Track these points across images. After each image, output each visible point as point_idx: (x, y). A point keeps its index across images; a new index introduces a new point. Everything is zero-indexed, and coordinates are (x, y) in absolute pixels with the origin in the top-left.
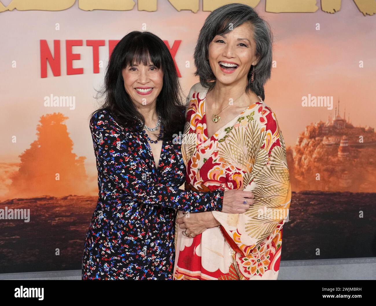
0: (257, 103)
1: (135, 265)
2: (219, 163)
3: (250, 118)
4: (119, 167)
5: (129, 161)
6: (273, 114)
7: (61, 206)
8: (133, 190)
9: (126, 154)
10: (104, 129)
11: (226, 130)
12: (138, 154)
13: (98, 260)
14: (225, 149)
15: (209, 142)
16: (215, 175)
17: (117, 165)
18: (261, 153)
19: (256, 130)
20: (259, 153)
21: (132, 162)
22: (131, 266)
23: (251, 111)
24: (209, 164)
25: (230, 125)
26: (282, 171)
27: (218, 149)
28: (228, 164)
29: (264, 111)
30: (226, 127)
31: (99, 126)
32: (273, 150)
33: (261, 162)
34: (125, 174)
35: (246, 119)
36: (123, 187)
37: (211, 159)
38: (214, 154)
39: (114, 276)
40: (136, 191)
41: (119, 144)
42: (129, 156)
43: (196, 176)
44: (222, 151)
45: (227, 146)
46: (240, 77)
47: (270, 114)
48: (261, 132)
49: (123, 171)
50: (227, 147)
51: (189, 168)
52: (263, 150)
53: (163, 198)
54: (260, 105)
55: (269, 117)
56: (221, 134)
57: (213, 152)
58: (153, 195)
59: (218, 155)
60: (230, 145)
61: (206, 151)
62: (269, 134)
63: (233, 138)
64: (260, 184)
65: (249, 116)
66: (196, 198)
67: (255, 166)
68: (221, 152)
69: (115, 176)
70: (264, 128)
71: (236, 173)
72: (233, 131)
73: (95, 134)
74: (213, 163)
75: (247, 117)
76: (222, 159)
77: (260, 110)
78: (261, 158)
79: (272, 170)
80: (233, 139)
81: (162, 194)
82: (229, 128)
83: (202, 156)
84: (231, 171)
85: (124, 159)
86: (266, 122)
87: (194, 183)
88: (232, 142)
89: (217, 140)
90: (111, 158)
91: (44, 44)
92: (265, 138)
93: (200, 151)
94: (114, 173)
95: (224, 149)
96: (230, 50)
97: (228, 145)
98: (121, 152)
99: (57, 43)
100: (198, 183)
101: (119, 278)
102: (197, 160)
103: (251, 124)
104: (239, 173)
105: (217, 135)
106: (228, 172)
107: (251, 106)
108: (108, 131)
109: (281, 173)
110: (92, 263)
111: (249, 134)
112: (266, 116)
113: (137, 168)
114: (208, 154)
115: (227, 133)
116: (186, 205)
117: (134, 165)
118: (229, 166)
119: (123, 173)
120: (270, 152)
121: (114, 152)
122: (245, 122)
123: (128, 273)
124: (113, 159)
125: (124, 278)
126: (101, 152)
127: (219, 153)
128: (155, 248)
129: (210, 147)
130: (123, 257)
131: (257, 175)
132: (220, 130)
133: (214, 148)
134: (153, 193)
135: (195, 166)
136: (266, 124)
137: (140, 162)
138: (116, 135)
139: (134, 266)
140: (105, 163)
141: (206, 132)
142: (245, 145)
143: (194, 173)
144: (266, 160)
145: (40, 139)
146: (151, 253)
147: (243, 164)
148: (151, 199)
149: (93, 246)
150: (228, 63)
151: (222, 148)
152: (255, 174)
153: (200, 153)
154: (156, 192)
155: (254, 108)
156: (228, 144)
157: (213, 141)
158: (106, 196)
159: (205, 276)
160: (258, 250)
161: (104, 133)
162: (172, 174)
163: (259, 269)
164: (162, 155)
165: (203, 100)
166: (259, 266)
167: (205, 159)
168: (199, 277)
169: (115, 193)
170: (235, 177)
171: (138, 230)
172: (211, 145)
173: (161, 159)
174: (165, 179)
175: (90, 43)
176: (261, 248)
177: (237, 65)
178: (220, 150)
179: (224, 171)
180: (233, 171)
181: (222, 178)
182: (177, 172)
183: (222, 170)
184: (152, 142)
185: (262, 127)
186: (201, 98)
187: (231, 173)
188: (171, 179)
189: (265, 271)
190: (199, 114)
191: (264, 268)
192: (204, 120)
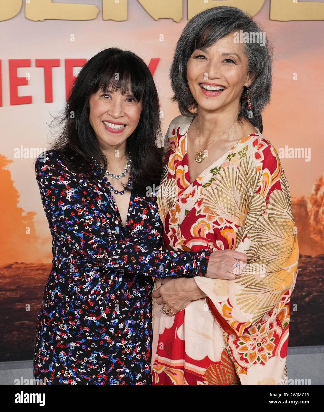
0: (251, 135)
1: (100, 353)
2: (204, 214)
3: (243, 154)
4: (71, 222)
5: (83, 214)
6: (272, 149)
8: (91, 251)
9: (79, 206)
10: (49, 175)
11: (212, 171)
12: (96, 206)
13: (52, 347)
14: (212, 196)
15: (190, 188)
16: (200, 230)
17: (68, 220)
18: (256, 199)
19: (250, 169)
20: (253, 200)
21: (87, 215)
22: (94, 355)
23: (243, 145)
24: (192, 217)
25: (217, 164)
26: (284, 224)
27: (203, 196)
28: (215, 215)
29: (260, 144)
30: (212, 167)
31: (44, 171)
32: (272, 195)
33: (256, 211)
34: (78, 231)
35: (238, 156)
36: (78, 248)
37: (194, 210)
38: (198, 203)
39: (73, 368)
40: (94, 251)
41: (70, 193)
42: (83, 209)
43: (176, 234)
44: (208, 199)
45: (213, 191)
47: (268, 149)
48: (256, 172)
49: (77, 228)
50: (214, 194)
51: (167, 224)
52: (259, 195)
54: (256, 137)
55: (267, 152)
56: (205, 177)
57: (196, 201)
58: (117, 255)
59: (203, 205)
60: (218, 190)
61: (187, 199)
62: (266, 174)
63: (222, 181)
64: (256, 241)
65: (241, 151)
66: (172, 257)
67: (249, 217)
68: (206, 200)
69: (66, 234)
70: (260, 166)
71: (226, 227)
72: (221, 171)
73: (40, 183)
74: (197, 215)
75: (239, 153)
76: (207, 209)
77: (255, 143)
78: (256, 206)
79: (271, 222)
80: (221, 183)
81: (128, 253)
82: (216, 168)
83: (183, 207)
84: (219, 225)
85: (76, 212)
86: (263, 158)
87: (174, 243)
88: (220, 186)
89: (201, 185)
90: (60, 212)
92: (261, 179)
93: (180, 200)
94: (66, 231)
95: (210, 196)
97: (216, 191)
98: (72, 203)
100: (179, 243)
101: (79, 370)
102: (177, 213)
103: (244, 163)
104: (230, 228)
105: (200, 179)
106: (216, 226)
107: (244, 139)
108: (55, 178)
109: (284, 226)
110: (44, 352)
111: (242, 175)
112: (263, 151)
113: (95, 223)
114: (190, 204)
115: (214, 174)
116: (159, 267)
117: (90, 219)
118: (216, 218)
119: (76, 230)
120: (267, 198)
121: (64, 204)
122: (236, 160)
123: (91, 364)
124: (63, 213)
125: (86, 370)
126: (49, 205)
127: (204, 201)
128: (126, 330)
129: (193, 194)
130: (84, 344)
131: (251, 229)
132: (204, 172)
133: (198, 196)
134: (117, 252)
135: (174, 221)
136: (262, 162)
137: (99, 216)
138: (65, 183)
139: (99, 355)
140: (54, 219)
141: (187, 176)
142: (237, 190)
143: (174, 230)
144: (263, 208)
146: (121, 338)
147: (235, 216)
148: (114, 260)
149: (45, 329)
151: (208, 194)
152: (249, 228)
153: (180, 204)
154: (120, 251)
155: (248, 141)
156: (214, 189)
157: (196, 186)
159: (189, 366)
160: (257, 330)
161: (50, 180)
162: (144, 234)
163: (260, 356)
164: (131, 209)
165: (184, 135)
166: (259, 351)
167: (187, 211)
168: (182, 368)
169: (71, 259)
170: (225, 233)
171: (101, 308)
172: (194, 192)
173: (129, 214)
174: (135, 240)
175: (40, 63)
176: (262, 327)
177: (224, 87)
178: (206, 198)
179: (212, 224)
180: (223, 225)
181: (209, 235)
182: (151, 230)
183: (209, 224)
184: (117, 192)
185: (258, 165)
186: (182, 133)
187: (219, 227)
188: (143, 241)
189: (269, 358)
190: (179, 154)
191: (267, 354)
192: (185, 162)
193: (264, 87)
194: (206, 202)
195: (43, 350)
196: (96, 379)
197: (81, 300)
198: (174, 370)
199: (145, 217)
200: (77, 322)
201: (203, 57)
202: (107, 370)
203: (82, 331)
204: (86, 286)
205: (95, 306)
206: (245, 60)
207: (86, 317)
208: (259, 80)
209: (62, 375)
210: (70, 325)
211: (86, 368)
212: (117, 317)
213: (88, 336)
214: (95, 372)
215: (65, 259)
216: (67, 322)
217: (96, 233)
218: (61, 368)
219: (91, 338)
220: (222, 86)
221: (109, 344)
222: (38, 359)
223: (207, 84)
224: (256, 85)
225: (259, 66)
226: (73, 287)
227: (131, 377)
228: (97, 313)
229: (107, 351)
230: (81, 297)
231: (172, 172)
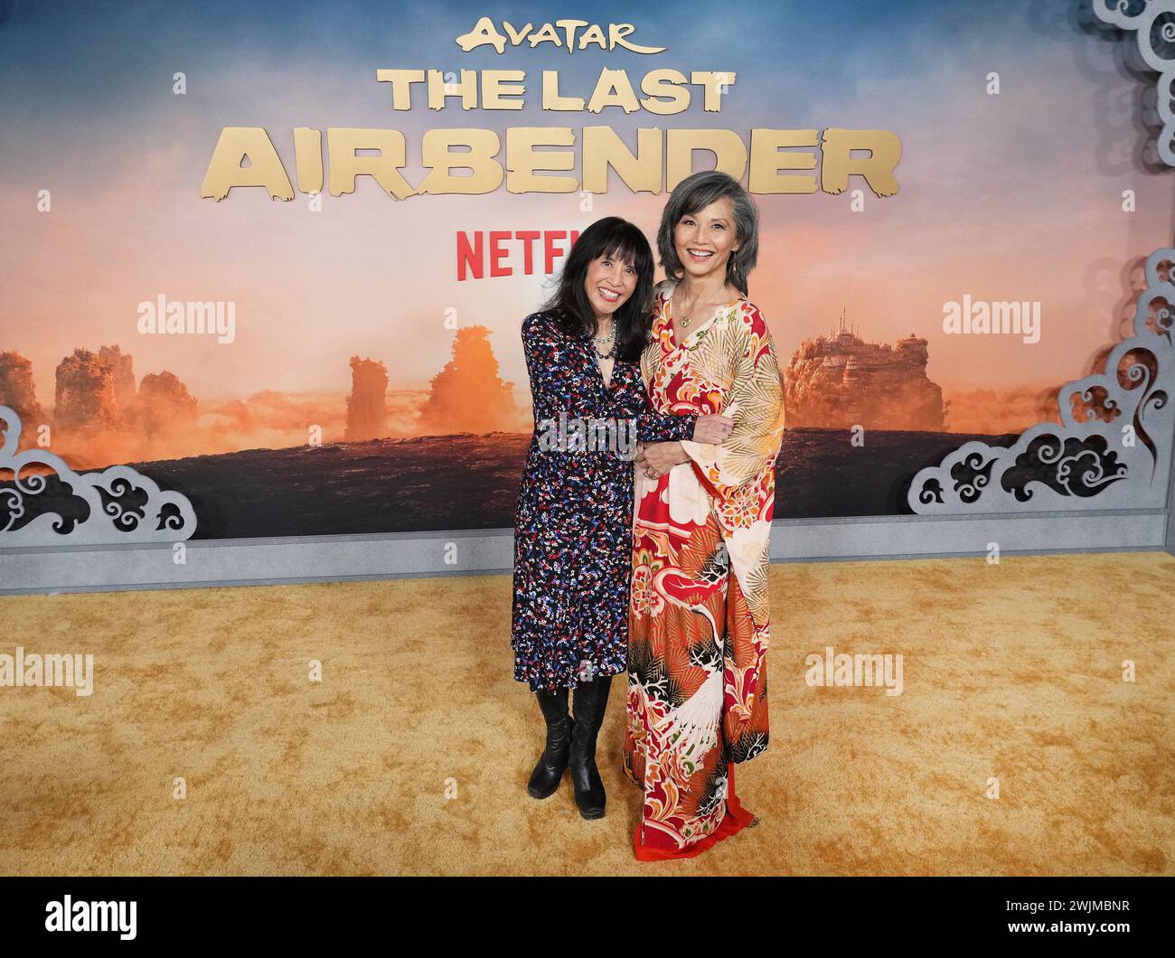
0: (738, 300)
3: (731, 318)
4: (559, 384)
5: (571, 376)
6: (760, 313)
7: (483, 446)
8: (577, 414)
9: (566, 368)
10: (538, 337)
11: (698, 335)
12: (582, 370)
13: (534, 508)
14: (698, 360)
15: (677, 352)
16: (686, 394)
17: (556, 382)
18: (745, 364)
19: (738, 333)
20: (741, 364)
21: (575, 378)
23: (732, 309)
24: (678, 380)
25: (704, 328)
26: (771, 387)
27: (690, 360)
28: (702, 380)
29: (748, 309)
30: (698, 331)
32: (760, 359)
33: (744, 375)
34: (566, 393)
35: (725, 320)
37: (680, 373)
38: (684, 367)
39: (555, 529)
40: (581, 413)
41: (557, 355)
42: (570, 370)
43: (661, 398)
44: (694, 362)
45: (700, 355)
46: (716, 267)
47: (756, 314)
48: (745, 336)
49: (564, 389)
50: (702, 358)
51: (652, 388)
52: (747, 359)
54: (743, 302)
55: (756, 316)
56: (692, 340)
57: (682, 364)
59: (689, 368)
60: (706, 355)
61: (673, 363)
62: (754, 338)
63: (709, 344)
65: (729, 316)
66: (659, 421)
67: (736, 381)
68: (692, 363)
69: (553, 396)
70: (749, 330)
71: (713, 391)
72: (709, 335)
74: (683, 378)
75: (727, 317)
76: (694, 373)
77: (744, 307)
78: (745, 370)
79: (759, 386)
82: (703, 332)
83: (669, 371)
84: (706, 389)
85: (564, 374)
86: (752, 323)
87: (659, 407)
88: (707, 350)
89: (687, 348)
90: (548, 374)
91: (462, 237)
92: (750, 343)
93: (665, 364)
94: (552, 392)
96: (701, 234)
97: (703, 355)
98: (560, 365)
99: (479, 235)
100: (665, 407)
102: (663, 377)
103: (732, 326)
104: (717, 392)
105: (686, 343)
106: (703, 390)
107: (731, 303)
108: (543, 339)
109: (771, 390)
111: (730, 339)
112: (752, 316)
113: (582, 385)
114: (676, 368)
115: (701, 338)
117: (577, 381)
118: (703, 382)
119: (563, 392)
120: (756, 363)
121: (551, 366)
122: (724, 324)
124: (550, 374)
126: (536, 366)
127: (690, 365)
128: (608, 493)
129: (679, 357)
130: (567, 504)
131: (738, 393)
132: (690, 335)
133: (684, 360)
135: (660, 384)
136: (751, 326)
138: (553, 344)
140: (540, 380)
141: (672, 340)
142: (724, 354)
143: (659, 394)
144: (751, 372)
145: (456, 359)
146: (603, 500)
147: (721, 379)
150: (700, 250)
151: (694, 358)
153: (666, 367)
155: (736, 306)
157: (682, 350)
159: (673, 530)
160: (742, 494)
161: (537, 342)
162: (627, 398)
163: (745, 519)
164: (614, 373)
165: (668, 300)
166: (744, 515)
167: (672, 375)
168: (667, 531)
170: (712, 398)
172: (680, 355)
173: (612, 378)
174: (619, 403)
175: (520, 235)
176: (747, 491)
177: (712, 253)
178: (692, 361)
179: (698, 388)
180: (709, 389)
181: (695, 399)
183: (695, 387)
184: (602, 357)
185: (747, 329)
186: (665, 298)
187: (706, 391)
188: (626, 404)
189: (754, 521)
190: (663, 318)
191: (752, 518)
192: (669, 326)
194: (693, 365)
195: (525, 511)
196: (578, 540)
198: (658, 534)
199: (628, 381)
201: (692, 223)
202: (588, 532)
206: (733, 225)
208: (746, 245)
209: (544, 536)
211: (567, 529)
213: (571, 497)
214: (576, 534)
216: (550, 483)
218: (543, 530)
220: (710, 252)
222: (520, 521)
223: (695, 250)
224: (744, 250)
225: (746, 231)
227: (613, 540)
229: (589, 513)
231: (656, 337)
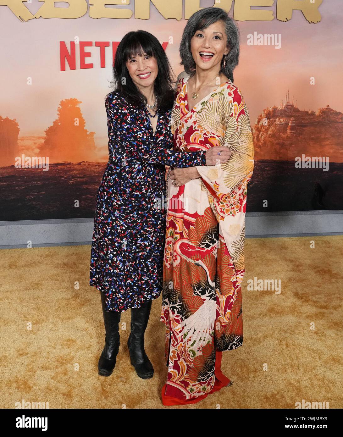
0: (226, 83)
1: (139, 211)
2: (198, 129)
3: (221, 94)
4: (130, 135)
5: (137, 131)
6: (238, 90)
7: (76, 170)
8: (140, 153)
9: (134, 126)
10: (117, 107)
11: (202, 104)
13: (110, 208)
14: (202, 118)
15: (189, 114)
16: (195, 139)
17: (128, 134)
18: (231, 120)
19: (225, 102)
20: (229, 121)
21: (139, 132)
22: (136, 212)
23: (222, 88)
24: (191, 131)
25: (205, 99)
26: (247, 134)
27: (197, 119)
28: (204, 130)
29: (231, 88)
30: (202, 101)
31: (114, 104)
32: (240, 117)
33: (231, 128)
34: (134, 141)
35: (218, 95)
37: (192, 126)
38: (194, 123)
39: (123, 220)
40: (142, 153)
41: (129, 118)
42: (137, 127)
43: (181, 140)
44: (200, 120)
45: (203, 116)
46: (215, 64)
47: (236, 90)
48: (229, 104)
49: (133, 139)
50: (204, 117)
51: (177, 134)
52: (232, 118)
53: (162, 158)
54: (229, 84)
55: (235, 92)
56: (198, 107)
57: (193, 121)
58: (155, 156)
59: (197, 123)
60: (206, 115)
61: (188, 120)
62: (235, 105)
63: (208, 109)
64: (231, 145)
65: (220, 92)
67: (227, 131)
68: (199, 121)
69: (126, 142)
70: (232, 100)
71: (211, 137)
72: (208, 104)
73: (111, 111)
74: (193, 129)
75: (219, 93)
76: (199, 126)
77: (228, 87)
78: (231, 124)
79: (240, 133)
80: (208, 111)
81: (161, 155)
82: (204, 102)
83: (186, 125)
84: (207, 135)
85: (133, 130)
86: (233, 96)
87: (180, 146)
88: (207, 113)
89: (196, 112)
90: (123, 129)
91: (62, 44)
92: (233, 108)
93: (184, 121)
94: (126, 140)
95: (201, 119)
96: (207, 42)
97: (204, 116)
98: (130, 124)
99: (73, 44)
100: (183, 146)
101: (127, 221)
102: (182, 128)
103: (221, 98)
104: (214, 137)
105: (195, 108)
106: (205, 136)
107: (222, 85)
108: (121, 108)
109: (247, 136)
110: (105, 211)
111: (220, 106)
112: (233, 92)
113: (143, 137)
114: (190, 123)
115: (203, 106)
116: (180, 162)
117: (140, 134)
118: (205, 132)
119: (132, 141)
120: (237, 120)
121: (125, 124)
122: (217, 97)
123: (134, 217)
124: (125, 129)
125: (131, 221)
126: (115, 124)
127: (197, 121)
128: (153, 198)
129: (191, 117)
131: (229, 139)
132: (197, 104)
133: (194, 118)
134: (154, 155)
135: (181, 132)
136: (232, 98)
137: (145, 132)
138: (127, 112)
139: (138, 212)
140: (119, 133)
141: (187, 107)
142: (217, 115)
143: (180, 138)
144: (235, 126)
145: (60, 119)
146: (151, 202)
147: (216, 130)
148: (153, 159)
149: (106, 198)
150: (206, 52)
151: (200, 117)
152: (228, 138)
153: (184, 123)
154: (156, 154)
155: (224, 86)
156: (204, 114)
157: (193, 113)
158: (117, 159)
159: (186, 217)
160: (231, 197)
161: (117, 110)
162: (164, 141)
163: (232, 211)
164: (158, 127)
165: (186, 83)
166: (232, 209)
167: (187, 127)
168: (182, 218)
169: (124, 157)
170: (211, 140)
171: (143, 186)
172: (192, 116)
173: (157, 130)
174: (160, 145)
175: (98, 44)
176: (234, 196)
177: (213, 54)
178: (199, 119)
179: (202, 135)
180: (209, 136)
181: (201, 141)
182: (168, 139)
183: (200, 135)
184: (152, 116)
185: (230, 100)
186: (184, 81)
187: (207, 137)
188: (164, 145)
189: (237, 213)
190: (182, 94)
191: (236, 211)
192: (185, 98)
193: (236, 54)
194: (199, 122)
195: (103, 209)
196: (136, 225)
197: (131, 183)
198: (178, 219)
199: (164, 132)
200: (127, 195)
201: (201, 36)
202: (142, 220)
203: (130, 200)
204: (134, 174)
205: (139, 186)
206: (225, 37)
207: (133, 193)
208: (233, 50)
209: (116, 224)
210: (123, 196)
211: (130, 219)
212: (150, 192)
213: (134, 203)
214: (136, 222)
215: (120, 156)
216: (121, 195)
217: (144, 142)
218: (116, 220)
219: (135, 204)
220: (212, 53)
221: (144, 206)
222: (101, 214)
223: (203, 52)
224: (231, 53)
225: (233, 42)
226: (125, 175)
227: (155, 223)
228: (140, 190)
229: (143, 210)
230: (131, 181)
231: (178, 105)
